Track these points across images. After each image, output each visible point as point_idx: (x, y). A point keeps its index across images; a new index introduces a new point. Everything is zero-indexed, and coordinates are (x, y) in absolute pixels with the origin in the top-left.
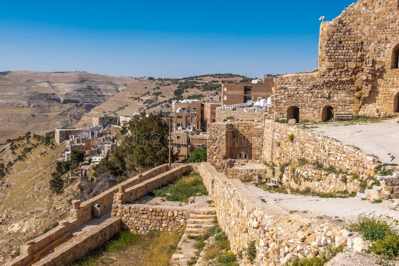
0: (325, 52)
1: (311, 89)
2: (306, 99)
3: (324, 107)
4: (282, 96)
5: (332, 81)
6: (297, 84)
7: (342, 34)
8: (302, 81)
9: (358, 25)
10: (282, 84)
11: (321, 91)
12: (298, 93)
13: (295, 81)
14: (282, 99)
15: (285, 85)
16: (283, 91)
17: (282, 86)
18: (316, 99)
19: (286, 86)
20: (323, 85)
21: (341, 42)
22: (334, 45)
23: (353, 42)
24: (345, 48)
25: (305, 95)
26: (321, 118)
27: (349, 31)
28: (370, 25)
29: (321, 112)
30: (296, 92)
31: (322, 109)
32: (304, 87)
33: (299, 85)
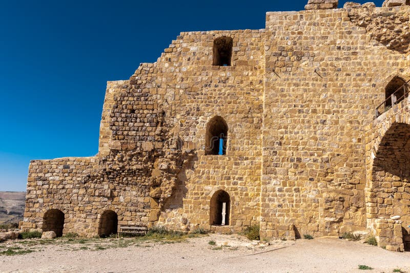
0: (109, 124)
1: (85, 183)
2: (76, 198)
3: (102, 212)
4: (39, 192)
5: (115, 170)
6: (64, 173)
7: (135, 99)
8: (71, 168)
9: (159, 87)
10: (41, 172)
11: (100, 186)
12: (63, 188)
13: (61, 167)
14: (37, 197)
15: (45, 174)
16: (40, 183)
17: (40, 175)
18: (92, 199)
19: (47, 175)
20: (103, 176)
21: (133, 111)
22: (123, 115)
23: (151, 112)
24: (138, 120)
25: (75, 191)
26: (97, 230)
27: (146, 95)
28: (175, 88)
29: (98, 220)
30: (61, 186)
31: (99, 216)
32: (74, 178)
33: (66, 174)
